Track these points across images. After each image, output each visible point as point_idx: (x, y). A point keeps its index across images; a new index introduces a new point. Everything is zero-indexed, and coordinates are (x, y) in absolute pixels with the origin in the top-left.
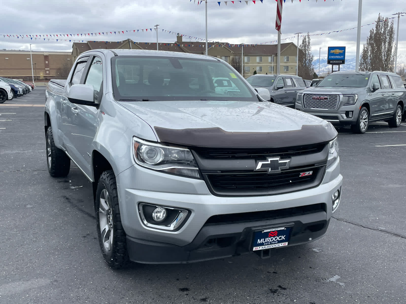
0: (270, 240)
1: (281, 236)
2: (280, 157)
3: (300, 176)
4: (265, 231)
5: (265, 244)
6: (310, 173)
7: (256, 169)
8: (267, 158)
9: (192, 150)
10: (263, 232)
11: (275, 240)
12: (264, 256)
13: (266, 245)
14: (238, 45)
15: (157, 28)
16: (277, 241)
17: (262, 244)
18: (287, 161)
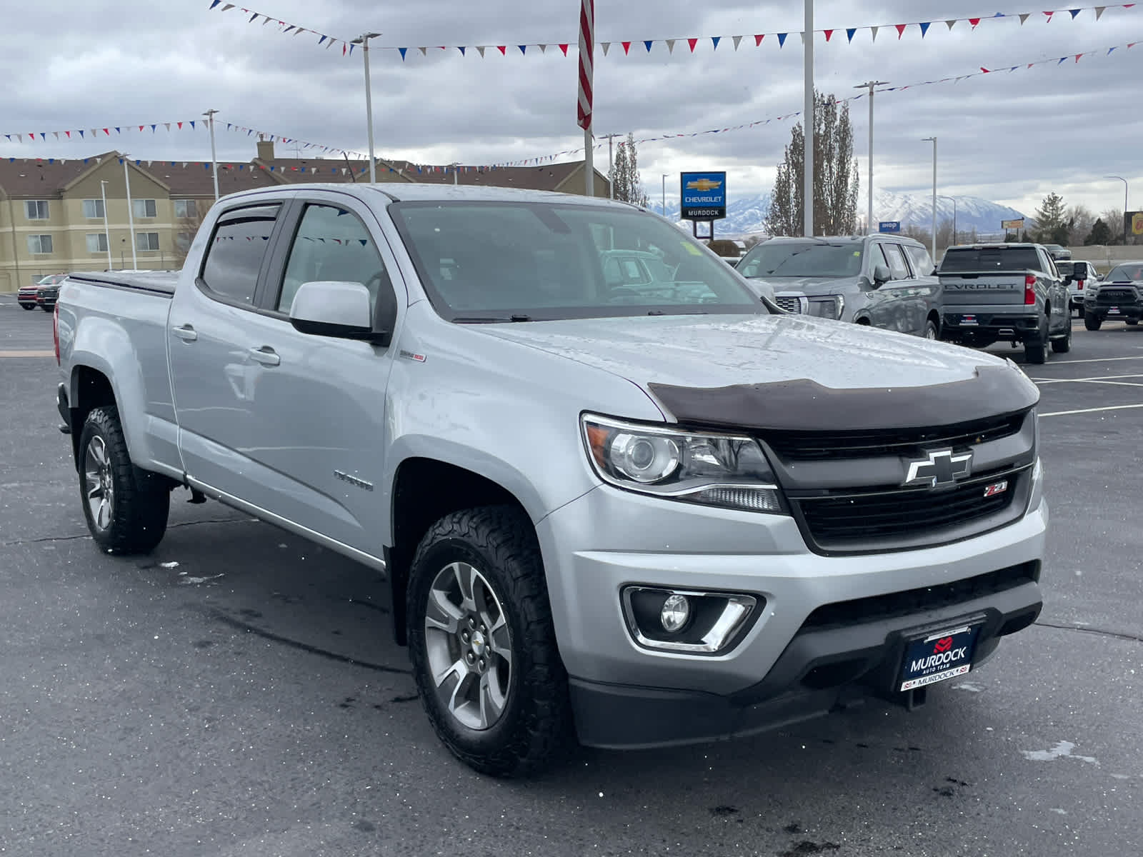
0: (935, 662)
1: (957, 650)
2: (951, 448)
3: (985, 495)
4: (931, 639)
5: (925, 672)
6: (1003, 488)
7: (907, 481)
8: (927, 451)
9: (760, 440)
10: (926, 641)
11: (945, 661)
12: (914, 705)
13: (927, 675)
14: (442, 167)
15: (211, 120)
16: (947, 663)
17: (919, 674)
18: (966, 458)
